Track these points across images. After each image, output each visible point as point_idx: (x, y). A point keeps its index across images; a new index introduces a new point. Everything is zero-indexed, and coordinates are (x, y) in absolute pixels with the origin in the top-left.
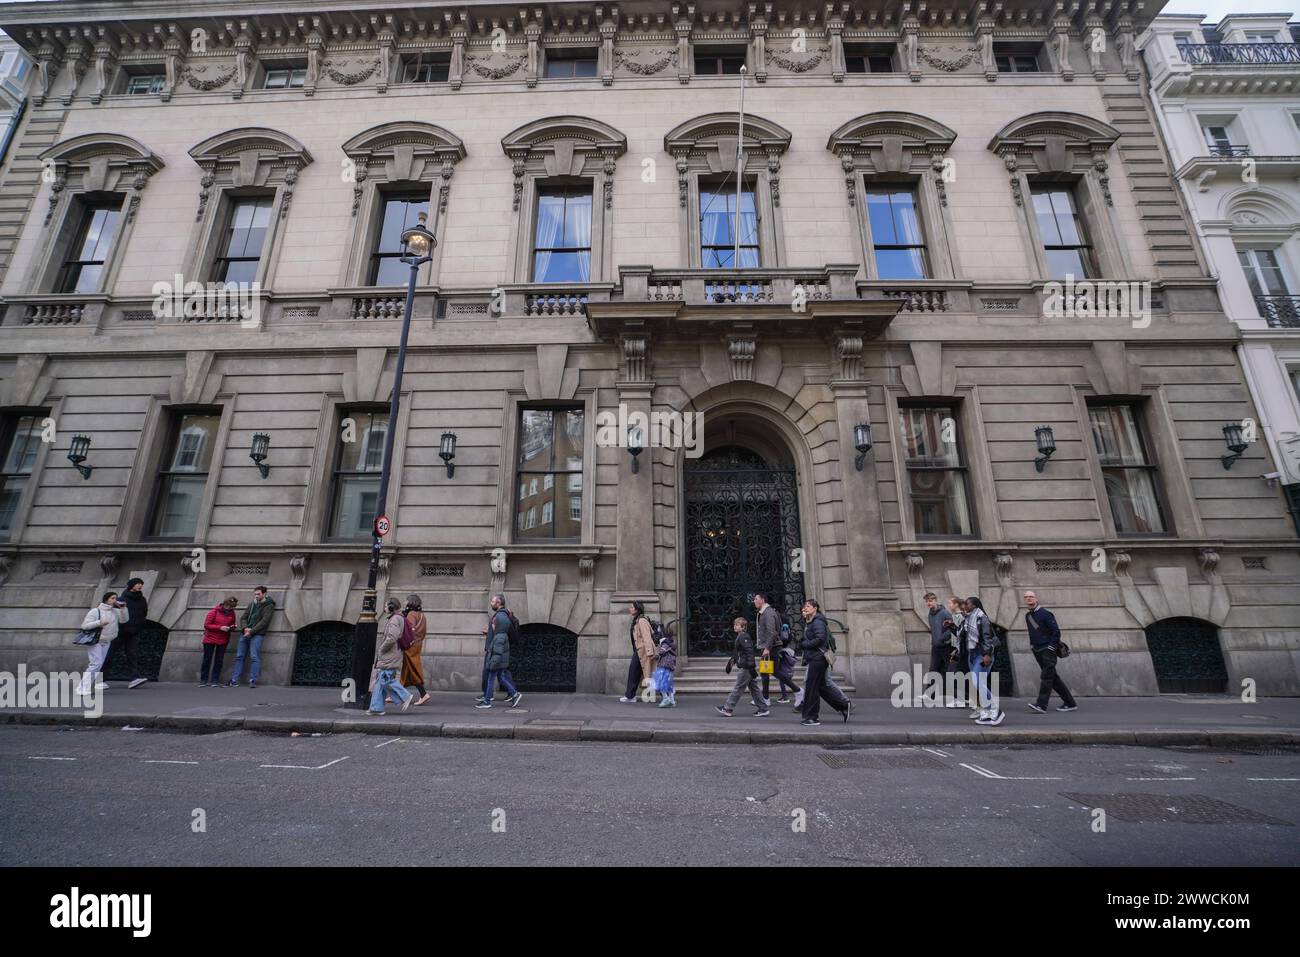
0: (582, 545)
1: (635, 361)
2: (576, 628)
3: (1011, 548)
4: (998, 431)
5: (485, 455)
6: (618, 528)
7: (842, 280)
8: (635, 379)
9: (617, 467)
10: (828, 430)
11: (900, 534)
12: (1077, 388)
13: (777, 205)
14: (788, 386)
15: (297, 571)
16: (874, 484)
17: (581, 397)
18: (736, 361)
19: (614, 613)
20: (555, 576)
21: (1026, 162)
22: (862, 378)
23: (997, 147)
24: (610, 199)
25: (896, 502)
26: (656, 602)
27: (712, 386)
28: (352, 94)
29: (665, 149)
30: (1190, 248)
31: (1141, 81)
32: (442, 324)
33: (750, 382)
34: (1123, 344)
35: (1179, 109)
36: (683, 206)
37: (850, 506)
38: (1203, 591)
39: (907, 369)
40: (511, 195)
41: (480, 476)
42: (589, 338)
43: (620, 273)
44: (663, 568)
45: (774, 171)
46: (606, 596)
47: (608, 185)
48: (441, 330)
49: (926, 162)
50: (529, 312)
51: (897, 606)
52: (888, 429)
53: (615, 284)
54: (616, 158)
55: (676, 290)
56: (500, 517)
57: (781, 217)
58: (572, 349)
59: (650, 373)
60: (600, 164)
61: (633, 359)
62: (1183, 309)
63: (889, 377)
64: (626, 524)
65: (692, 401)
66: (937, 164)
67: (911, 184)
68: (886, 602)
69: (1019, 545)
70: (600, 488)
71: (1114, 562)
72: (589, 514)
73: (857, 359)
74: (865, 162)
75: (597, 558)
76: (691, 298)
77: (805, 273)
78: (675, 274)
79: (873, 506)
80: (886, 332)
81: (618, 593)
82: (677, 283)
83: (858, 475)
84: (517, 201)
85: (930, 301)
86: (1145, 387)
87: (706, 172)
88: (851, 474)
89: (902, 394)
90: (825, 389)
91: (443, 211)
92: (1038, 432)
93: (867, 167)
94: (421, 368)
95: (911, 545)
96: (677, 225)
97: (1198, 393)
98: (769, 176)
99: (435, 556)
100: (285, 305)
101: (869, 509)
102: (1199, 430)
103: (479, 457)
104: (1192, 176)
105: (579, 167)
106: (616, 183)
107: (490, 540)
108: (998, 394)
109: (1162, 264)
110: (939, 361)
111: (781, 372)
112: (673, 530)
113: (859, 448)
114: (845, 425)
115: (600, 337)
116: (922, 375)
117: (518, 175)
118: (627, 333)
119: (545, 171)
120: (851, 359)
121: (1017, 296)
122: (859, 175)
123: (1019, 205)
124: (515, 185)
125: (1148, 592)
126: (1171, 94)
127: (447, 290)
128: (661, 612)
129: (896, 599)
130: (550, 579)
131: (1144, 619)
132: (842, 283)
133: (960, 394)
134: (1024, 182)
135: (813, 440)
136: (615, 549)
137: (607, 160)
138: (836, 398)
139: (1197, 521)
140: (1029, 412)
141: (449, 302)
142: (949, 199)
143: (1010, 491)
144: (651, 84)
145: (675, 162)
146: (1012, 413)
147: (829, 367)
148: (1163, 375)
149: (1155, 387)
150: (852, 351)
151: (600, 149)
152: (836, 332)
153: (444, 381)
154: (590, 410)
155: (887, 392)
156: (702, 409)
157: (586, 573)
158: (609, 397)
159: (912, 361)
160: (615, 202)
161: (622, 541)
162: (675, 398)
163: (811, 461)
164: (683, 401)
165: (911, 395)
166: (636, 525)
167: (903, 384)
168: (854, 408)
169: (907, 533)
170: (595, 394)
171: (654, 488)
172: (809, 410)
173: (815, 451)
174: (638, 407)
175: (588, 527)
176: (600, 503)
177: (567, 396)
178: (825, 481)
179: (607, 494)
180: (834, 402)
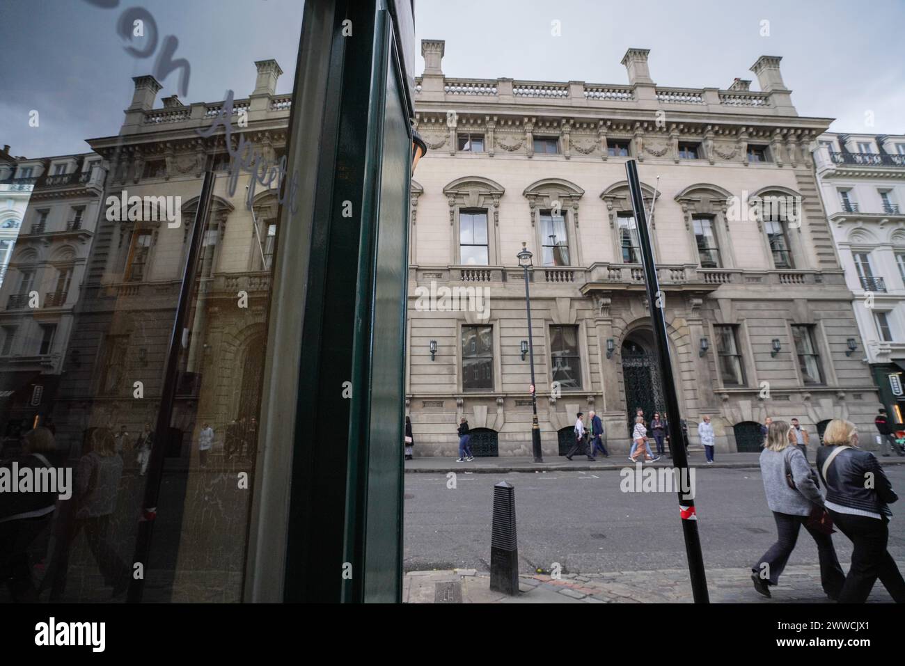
0: (586, 391)
1: (605, 308)
4: (756, 339)
5: (538, 350)
6: (602, 383)
8: (604, 316)
9: (598, 355)
10: (687, 339)
11: (718, 385)
12: (788, 320)
13: (654, 228)
14: (668, 319)
15: (460, 405)
16: (707, 363)
17: (577, 323)
20: (578, 405)
22: (701, 316)
24: (577, 223)
25: (715, 371)
26: (623, 415)
27: (636, 319)
28: (437, 155)
29: (602, 198)
30: (833, 254)
31: (812, 169)
32: (507, 285)
34: (806, 301)
35: (829, 184)
36: (611, 228)
37: (697, 373)
38: (838, 408)
39: (717, 311)
40: (531, 218)
41: (537, 359)
42: (581, 295)
43: (592, 265)
47: (576, 215)
48: (509, 288)
49: (719, 208)
50: (548, 280)
51: (720, 416)
52: (711, 338)
53: (587, 267)
54: (579, 201)
56: (549, 379)
57: (656, 235)
58: (573, 300)
59: (612, 313)
60: (571, 204)
61: (604, 306)
62: (830, 284)
63: (709, 315)
64: (607, 382)
65: (628, 325)
66: (723, 210)
67: (712, 217)
68: (716, 414)
70: (591, 365)
71: (803, 397)
72: (588, 377)
74: (691, 208)
75: (595, 397)
76: (626, 277)
77: (674, 267)
78: (617, 265)
79: (707, 373)
81: (607, 412)
82: (618, 270)
83: (701, 360)
84: (533, 222)
85: (723, 278)
86: (815, 320)
87: (621, 210)
88: (698, 359)
89: (715, 323)
90: (684, 321)
91: (497, 225)
92: (773, 341)
93: (693, 210)
94: (501, 307)
95: (723, 390)
96: (610, 237)
97: (836, 323)
99: (522, 397)
100: (424, 272)
101: (706, 375)
102: (836, 340)
103: (536, 351)
104: (835, 220)
105: (561, 205)
106: (580, 214)
107: (546, 389)
108: (754, 322)
109: (821, 262)
110: (730, 307)
112: (622, 383)
113: (703, 348)
114: (695, 338)
115: (585, 295)
116: (723, 314)
117: (532, 207)
118: (602, 296)
119: (544, 205)
120: (696, 308)
121: (761, 276)
122: (690, 214)
123: (760, 231)
124: (532, 213)
125: (817, 409)
126: (826, 177)
127: (506, 268)
131: (816, 421)
132: (692, 272)
133: (738, 323)
135: (678, 343)
136: (602, 393)
137: (574, 202)
139: (836, 380)
141: (508, 273)
142: (730, 228)
143: (761, 365)
144: (589, 160)
145: (606, 205)
146: (761, 331)
147: (686, 311)
148: (822, 314)
149: (819, 320)
150: (697, 305)
151: (571, 196)
152: (689, 296)
153: (514, 314)
154: (582, 329)
155: (709, 321)
156: (629, 328)
157: (591, 403)
158: (591, 323)
159: (719, 307)
160: (580, 224)
161: (606, 389)
162: (620, 324)
163: (677, 352)
164: (624, 325)
165: (719, 323)
166: (611, 382)
167: (715, 317)
168: (697, 330)
169: (720, 384)
170: (584, 321)
171: (616, 366)
172: (677, 330)
173: (679, 348)
174: (606, 328)
175: (588, 383)
176: (592, 372)
177: (572, 322)
178: (685, 362)
179: (595, 368)
180: (689, 326)
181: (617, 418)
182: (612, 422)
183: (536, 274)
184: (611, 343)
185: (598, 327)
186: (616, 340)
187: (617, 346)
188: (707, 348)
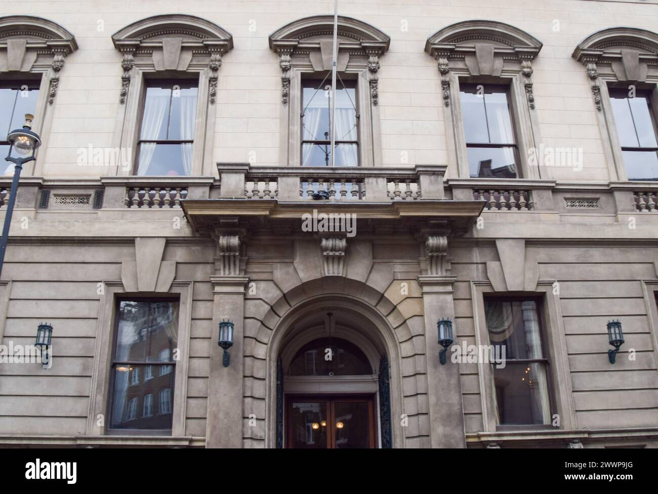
0: (173, 436)
1: (229, 257)
3: (582, 436)
4: (575, 325)
5: (80, 346)
6: (208, 421)
7: (430, 180)
8: (230, 273)
9: (207, 361)
10: (415, 325)
11: (482, 426)
12: (648, 283)
13: (376, 103)
14: (377, 281)
16: (457, 377)
17: (176, 290)
18: (327, 258)
21: (606, 70)
22: (449, 274)
23: (580, 56)
24: (214, 95)
25: (479, 394)
27: (304, 281)
29: (271, 47)
32: (44, 214)
33: (341, 278)
36: (285, 102)
37: (432, 399)
39: (492, 265)
40: (118, 88)
41: (74, 366)
42: (186, 232)
43: (219, 170)
45: (373, 71)
47: (213, 81)
48: (43, 221)
49: (516, 67)
50: (130, 204)
52: (473, 323)
53: (214, 178)
54: (223, 54)
55: (272, 186)
56: (93, 409)
57: (379, 116)
58: (170, 242)
59: (244, 268)
60: (207, 61)
61: (227, 254)
63: (475, 273)
64: (215, 417)
65: (284, 295)
66: (526, 70)
67: (503, 86)
69: (590, 433)
70: (192, 380)
72: (181, 407)
73: (443, 256)
74: (460, 65)
76: (286, 195)
77: (396, 172)
78: (272, 171)
79: (454, 398)
80: (474, 229)
82: (274, 179)
83: (441, 368)
84: (124, 94)
85: (517, 199)
87: (308, 70)
88: (435, 367)
89: (487, 290)
90: (414, 284)
91: (51, 102)
92: (610, 326)
93: (461, 70)
95: (490, 436)
96: (278, 120)
98: (369, 76)
101: (450, 402)
103: (75, 347)
105: (185, 63)
106: (220, 79)
107: (82, 431)
108: (577, 289)
110: (522, 257)
111: (372, 267)
112: (263, 422)
113: (441, 343)
114: (431, 321)
115: (197, 231)
116: (507, 271)
117: (126, 69)
118: (223, 229)
119: (153, 65)
120: (437, 256)
121: (597, 196)
122: (454, 78)
123: (599, 109)
124: (123, 78)
127: (51, 181)
132: (431, 183)
133: (541, 289)
134: (604, 89)
135: (401, 334)
136: (204, 441)
137: (213, 57)
138: (423, 294)
140: (604, 307)
141: (53, 192)
142: (536, 103)
143: (585, 381)
145: (279, 61)
146: (589, 307)
147: (419, 263)
150: (438, 249)
151: (207, 46)
152: (423, 230)
153: (43, 272)
155: (473, 287)
156: (295, 303)
158: (203, 289)
159: (497, 258)
160: (219, 97)
161: (212, 433)
162: (268, 292)
163: (400, 355)
164: (275, 296)
165: (496, 291)
166: (225, 418)
167: (488, 279)
168: (440, 304)
169: (488, 424)
170: (191, 286)
171: (244, 381)
172: (397, 305)
173: (403, 345)
174: (231, 301)
175: (180, 419)
176: (192, 395)
177: (163, 288)
178: (411, 375)
179: (199, 386)
180: (422, 298)
183: (109, 192)
184: (226, 331)
185: (216, 298)
186: (253, 327)
187: (255, 339)
188: (449, 340)
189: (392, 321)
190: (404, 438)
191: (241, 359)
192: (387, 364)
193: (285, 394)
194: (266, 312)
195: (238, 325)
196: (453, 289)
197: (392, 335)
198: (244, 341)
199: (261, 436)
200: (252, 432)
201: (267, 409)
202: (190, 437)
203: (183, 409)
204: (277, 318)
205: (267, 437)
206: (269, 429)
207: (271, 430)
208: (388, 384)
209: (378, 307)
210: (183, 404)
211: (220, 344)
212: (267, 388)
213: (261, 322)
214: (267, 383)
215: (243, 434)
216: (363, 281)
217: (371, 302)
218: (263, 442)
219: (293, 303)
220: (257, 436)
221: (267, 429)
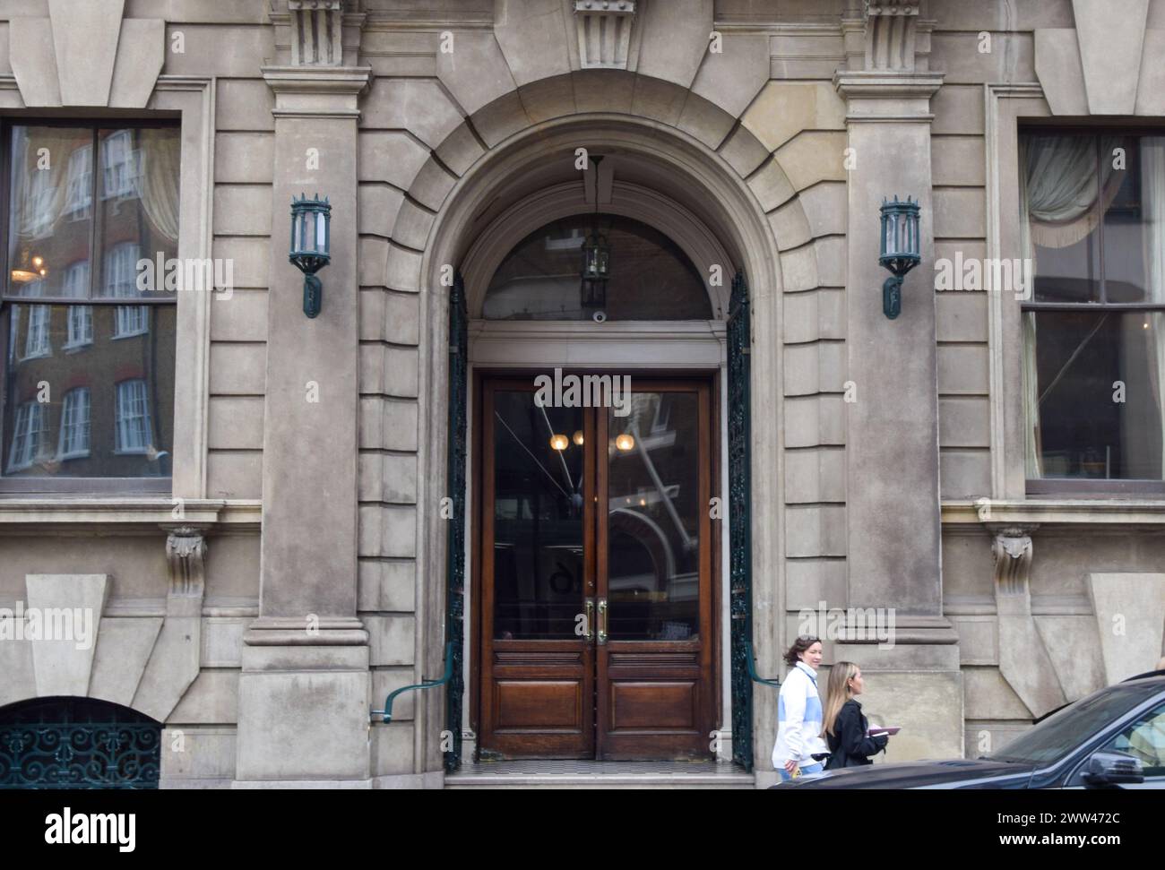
0: (176, 499)
1: (314, 12)
2: (155, 706)
6: (266, 458)
8: (316, 60)
9: (264, 297)
10: (822, 208)
11: (988, 480)
14: (724, 85)
16: (927, 353)
17: (168, 103)
18: (587, 19)
19: (253, 671)
20: (101, 580)
22: (922, 66)
25: (986, 396)
26: (361, 644)
27: (523, 82)
33: (623, 74)
37: (859, 410)
39: (1052, 39)
44: (379, 558)
46: (236, 629)
51: (953, 657)
52: (983, 201)
59: (357, 42)
61: (307, 6)
63: (1000, 60)
64: (287, 449)
65: (468, 119)
68: (926, 649)
70: (222, 350)
72: (194, 418)
73: (908, 18)
75: (215, 534)
79: (917, 409)
81: (264, 621)
83: (887, 327)
88: (871, 325)
89: (1033, 110)
90: (825, 93)
95: (1008, 509)
101: (905, 417)
111: (710, 46)
112: (412, 459)
113: (886, 262)
114: (864, 199)
116: (1090, 56)
120: (893, 18)
128: (372, 668)
129: (952, 643)
130: (93, 585)
135: (785, 230)
136: (258, 509)
138: (847, 121)
154: (195, 140)
155: (992, 101)
156: (499, 139)
157: (183, 569)
158: (246, 103)
159: (1068, 18)
161: (277, 491)
162: (422, 112)
163: (778, 285)
164: (443, 121)
165: (1055, 114)
166: (312, 452)
167: (1036, 79)
168: (894, 151)
169: (1006, 476)
170: (209, 92)
171: (360, 354)
172: (775, 151)
173: (788, 259)
174: (321, 136)
175: (192, 454)
176: (221, 390)
177: (133, 98)
178: (807, 340)
179: (241, 367)
180: (845, 131)
181: (313, 654)
182: (282, 681)
184: (311, 224)
185: (282, 127)
186: (384, 209)
187: (390, 240)
188: (909, 257)
189: (763, 192)
190: (781, 506)
191: (353, 297)
192: (748, 303)
193: (475, 370)
194: (419, 166)
195: (343, 207)
196: (931, 110)
197: (759, 230)
198: (359, 247)
199: (406, 497)
200: (384, 487)
201: (422, 424)
202: (220, 501)
203: (198, 429)
204: (450, 180)
205: (421, 499)
206: (428, 477)
207: (432, 478)
208: (748, 356)
209: (725, 153)
210: (199, 412)
211: (293, 259)
212: (423, 370)
213: (407, 194)
214: (423, 355)
215: (359, 492)
216: (686, 83)
217: (705, 136)
218: (410, 512)
219: (492, 140)
220: (397, 495)
221: (421, 478)
